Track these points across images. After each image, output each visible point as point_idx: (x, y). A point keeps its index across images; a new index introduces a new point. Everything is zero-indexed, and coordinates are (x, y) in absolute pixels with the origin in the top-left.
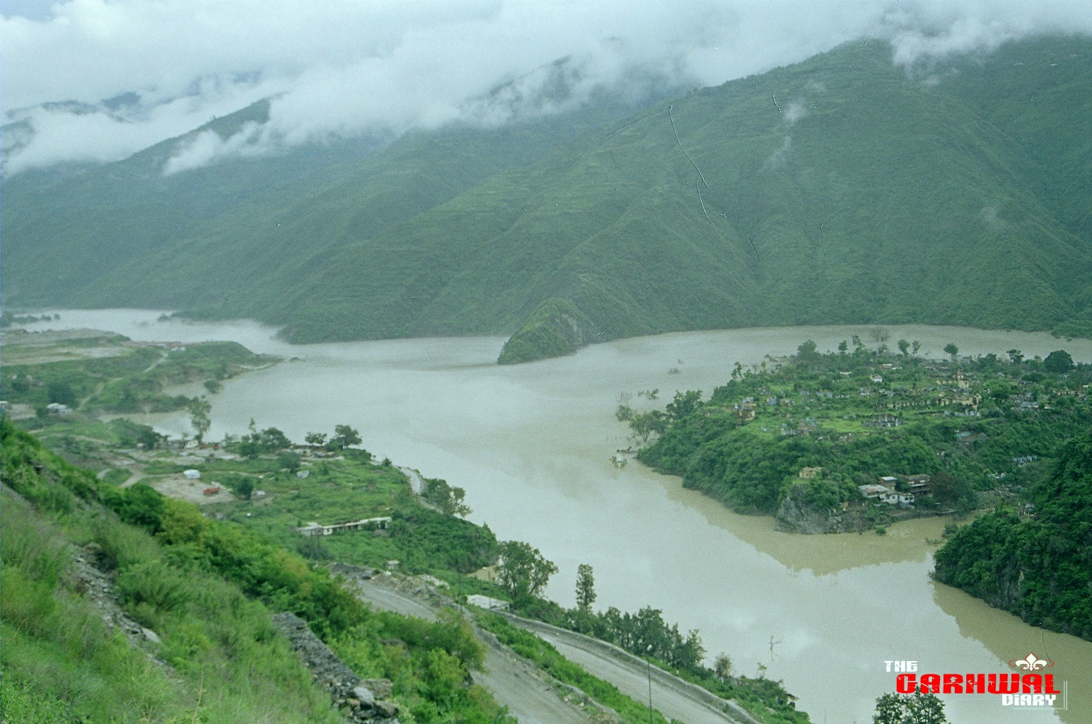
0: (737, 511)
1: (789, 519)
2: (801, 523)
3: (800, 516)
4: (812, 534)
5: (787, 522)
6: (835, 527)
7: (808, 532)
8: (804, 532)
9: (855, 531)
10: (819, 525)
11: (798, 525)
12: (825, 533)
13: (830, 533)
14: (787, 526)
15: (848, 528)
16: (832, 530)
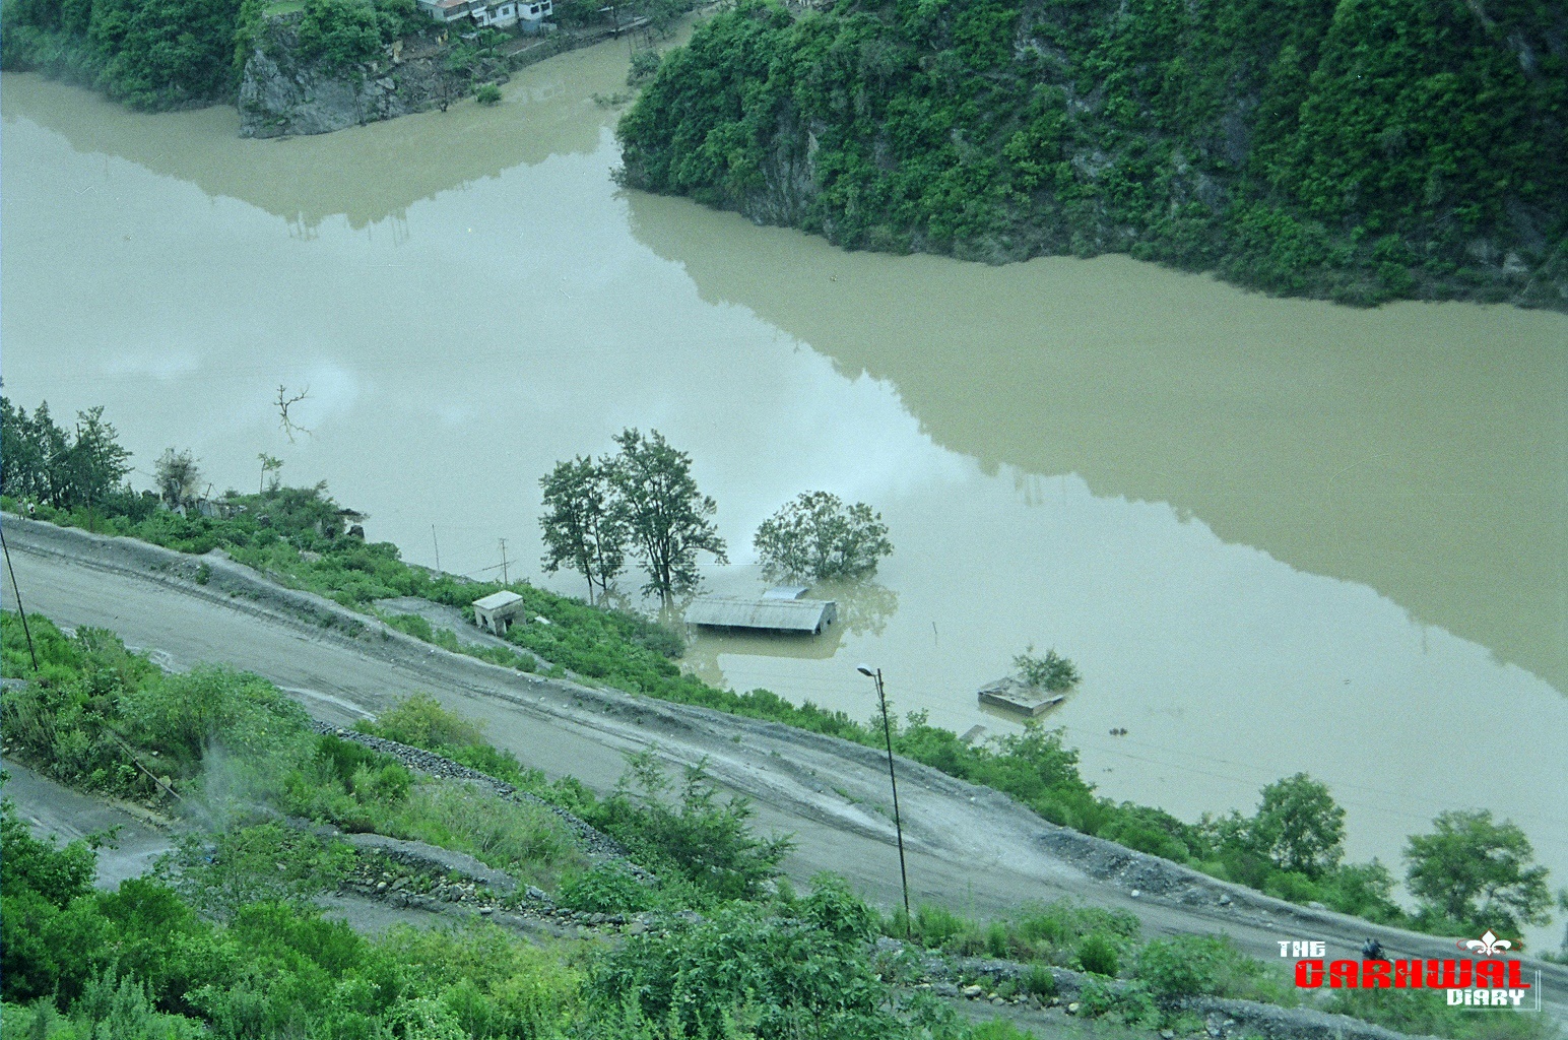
0: (139, 107)
1: (270, 105)
2: (301, 108)
3: (296, 94)
4: (329, 131)
5: (267, 113)
6: (381, 105)
7: (322, 128)
8: (314, 130)
9: (430, 107)
10: (342, 105)
11: (295, 116)
12: (362, 123)
13: (375, 120)
14: (270, 123)
15: (413, 102)
16: (377, 114)
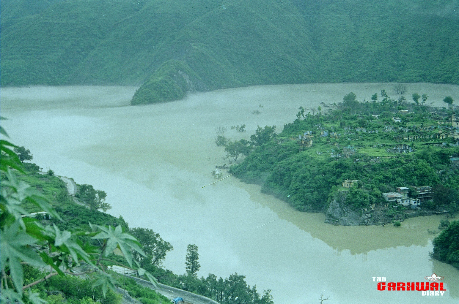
0: (299, 209)
1: (335, 215)
2: (343, 218)
3: (343, 213)
4: (350, 225)
5: (333, 217)
6: (366, 221)
7: (348, 224)
8: (345, 225)
9: (379, 224)
10: (355, 219)
11: (341, 220)
12: (359, 225)
13: (363, 225)
14: (333, 220)
15: (375, 222)
16: (364, 223)
